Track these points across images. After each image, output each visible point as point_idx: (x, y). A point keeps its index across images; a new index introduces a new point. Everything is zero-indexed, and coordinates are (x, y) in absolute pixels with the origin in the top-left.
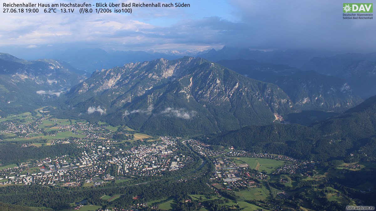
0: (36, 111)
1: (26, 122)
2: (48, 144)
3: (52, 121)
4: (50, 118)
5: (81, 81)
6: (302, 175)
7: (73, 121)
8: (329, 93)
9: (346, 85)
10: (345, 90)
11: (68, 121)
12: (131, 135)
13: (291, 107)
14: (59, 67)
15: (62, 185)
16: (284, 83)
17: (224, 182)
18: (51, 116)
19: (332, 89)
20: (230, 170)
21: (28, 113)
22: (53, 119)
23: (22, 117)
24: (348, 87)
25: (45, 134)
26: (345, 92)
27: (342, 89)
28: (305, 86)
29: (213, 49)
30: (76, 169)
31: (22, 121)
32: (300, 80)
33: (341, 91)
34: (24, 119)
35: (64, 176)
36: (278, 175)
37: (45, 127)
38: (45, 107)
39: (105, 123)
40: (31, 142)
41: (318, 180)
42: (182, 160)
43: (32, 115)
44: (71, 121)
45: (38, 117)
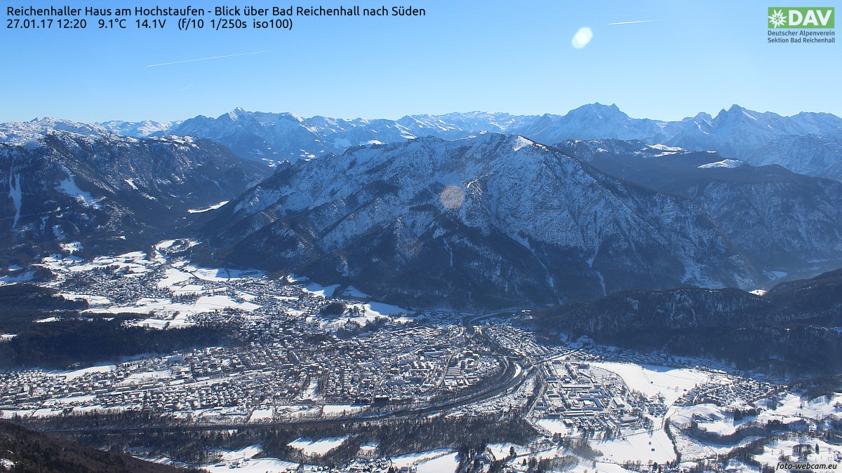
0: (154, 248)
1: (132, 272)
2: (179, 323)
3: (187, 271)
4: (186, 265)
5: (249, 186)
6: (750, 408)
11: (223, 272)
12: (359, 306)
17: (565, 417)
18: (186, 262)
20: (580, 390)
21: (138, 255)
22: (190, 268)
23: (126, 262)
25: (175, 300)
29: (546, 115)
31: (127, 271)
34: (128, 268)
36: (690, 404)
37: (174, 285)
38: (173, 241)
39: (304, 278)
40: (143, 316)
41: (786, 421)
42: (472, 364)
43: (146, 258)
44: (228, 272)
45: (158, 262)
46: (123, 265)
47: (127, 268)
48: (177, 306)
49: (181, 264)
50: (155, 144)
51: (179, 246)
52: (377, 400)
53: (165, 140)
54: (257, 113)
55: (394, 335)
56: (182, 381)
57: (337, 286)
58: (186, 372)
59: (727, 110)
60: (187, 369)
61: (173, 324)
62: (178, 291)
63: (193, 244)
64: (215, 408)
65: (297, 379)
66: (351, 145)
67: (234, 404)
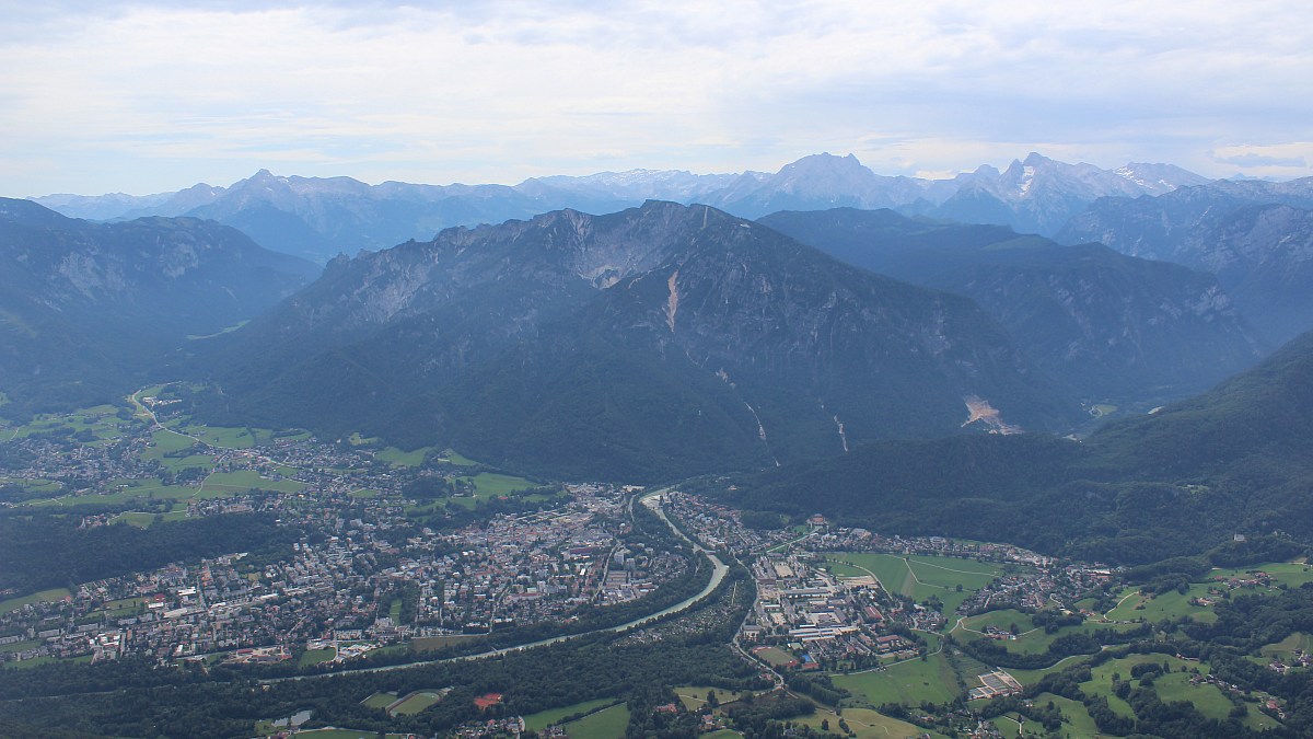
0: (133, 399)
1: (95, 439)
2: (182, 513)
3: (187, 433)
4: (183, 424)
5: (285, 294)
6: (1068, 612)
7: (263, 434)
8: (1154, 321)
9: (1216, 294)
10: (1211, 311)
11: (244, 434)
12: (464, 479)
13: (1022, 372)
14: (208, 246)
15: (226, 657)
16: (997, 291)
17: (791, 639)
18: (185, 417)
19: (1164, 306)
20: (811, 597)
21: (106, 410)
22: (189, 428)
23: (86, 422)
24: (1221, 301)
25: (166, 479)
26: (1211, 318)
27: (1201, 308)
28: (1071, 298)
30: (271, 602)
31: (88, 437)
32: (1052, 276)
33: (1198, 314)
35: (235, 627)
36: (981, 612)
37: (166, 456)
38: (163, 386)
39: (373, 440)
40: (117, 510)
41: (1121, 630)
42: (644, 564)
43: (118, 415)
44: (253, 433)
45: (140, 421)
46: (80, 428)
47: (89, 432)
48: (173, 491)
49: (176, 422)
50: (127, 230)
51: (172, 394)
52: (496, 626)
53: (144, 224)
54: (294, 179)
55: (521, 522)
56: (184, 610)
57: (427, 449)
58: (190, 596)
59: (1022, 159)
60: (192, 591)
61: (168, 518)
62: (174, 466)
63: (196, 389)
64: (242, 650)
65: (369, 599)
66: (443, 227)
67: (270, 643)
